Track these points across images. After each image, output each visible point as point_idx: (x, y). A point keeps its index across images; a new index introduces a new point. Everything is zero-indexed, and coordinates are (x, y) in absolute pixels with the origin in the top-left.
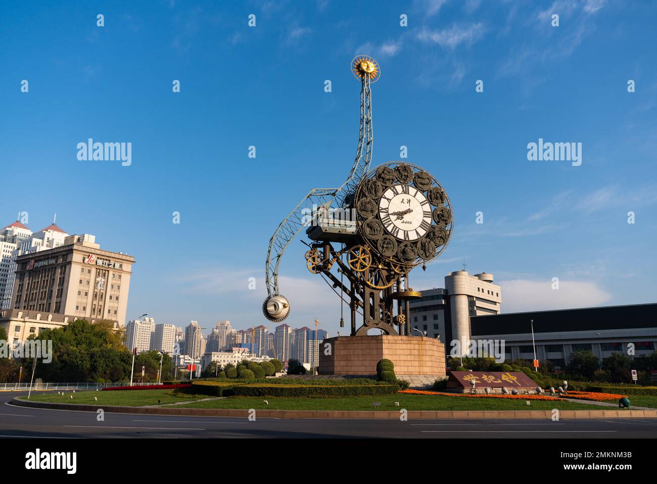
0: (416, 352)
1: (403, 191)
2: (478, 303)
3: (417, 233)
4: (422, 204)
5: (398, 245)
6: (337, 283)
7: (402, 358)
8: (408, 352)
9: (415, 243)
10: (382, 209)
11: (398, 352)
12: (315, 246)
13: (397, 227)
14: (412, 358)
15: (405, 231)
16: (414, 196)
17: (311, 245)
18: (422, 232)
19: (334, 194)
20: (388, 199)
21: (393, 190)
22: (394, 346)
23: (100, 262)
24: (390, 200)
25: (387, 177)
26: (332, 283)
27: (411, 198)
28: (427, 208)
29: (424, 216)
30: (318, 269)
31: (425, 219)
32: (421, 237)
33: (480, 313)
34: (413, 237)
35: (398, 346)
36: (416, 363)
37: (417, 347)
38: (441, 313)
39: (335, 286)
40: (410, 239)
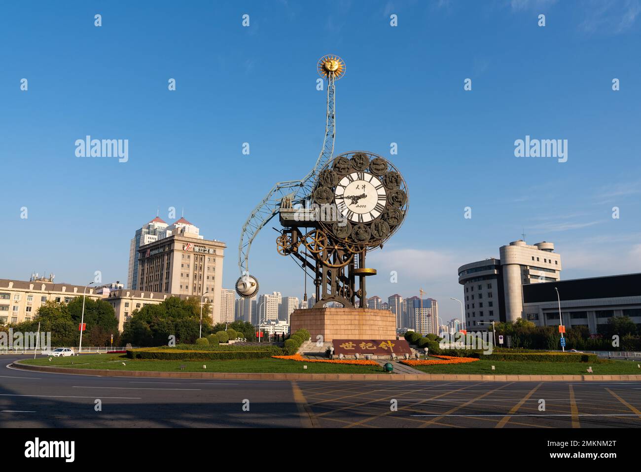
0: (356, 322)
1: (359, 177)
2: (532, 272)
3: (371, 215)
4: (377, 188)
5: (353, 227)
6: (306, 263)
7: (343, 327)
8: (349, 322)
9: (369, 224)
10: (338, 196)
11: (339, 322)
12: (285, 232)
13: (351, 211)
14: (353, 327)
15: (359, 214)
16: (369, 182)
17: (282, 232)
18: (376, 214)
19: (302, 185)
20: (343, 187)
21: (348, 178)
22: (336, 317)
23: (197, 249)
24: (346, 187)
25: (343, 166)
26: (301, 263)
27: (366, 184)
28: (382, 191)
29: (379, 200)
30: (287, 251)
31: (380, 202)
32: (375, 219)
33: (533, 281)
34: (367, 218)
35: (339, 317)
36: (357, 332)
37: (357, 317)
38: (494, 283)
39: (304, 266)
40: (365, 221)
